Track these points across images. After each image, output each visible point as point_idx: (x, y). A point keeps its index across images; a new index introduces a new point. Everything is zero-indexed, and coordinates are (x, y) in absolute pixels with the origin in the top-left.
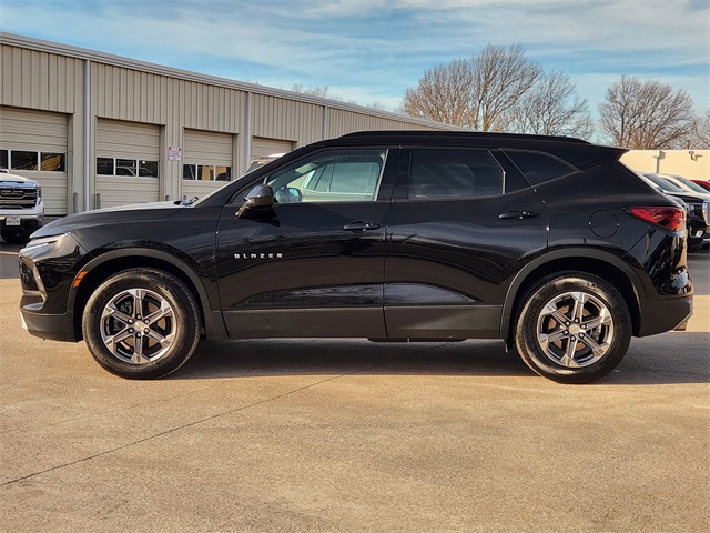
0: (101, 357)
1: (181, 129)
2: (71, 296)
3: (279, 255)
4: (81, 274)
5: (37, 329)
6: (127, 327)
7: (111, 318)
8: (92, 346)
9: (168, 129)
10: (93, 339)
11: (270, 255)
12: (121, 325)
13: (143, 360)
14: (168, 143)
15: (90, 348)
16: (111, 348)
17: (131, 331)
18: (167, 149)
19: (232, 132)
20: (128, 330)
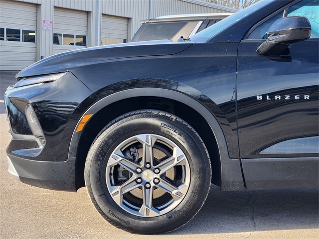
0: (105, 209)
1: (52, 8)
2: (73, 142)
3: (307, 97)
4: (86, 118)
5: (32, 177)
6: (135, 176)
7: (117, 167)
8: (96, 197)
9: (43, 8)
10: (98, 190)
11: (296, 97)
12: (127, 175)
13: (153, 213)
14: (43, 17)
15: (93, 199)
16: (118, 199)
17: (140, 181)
18: (42, 22)
19: (87, 10)
20: (136, 180)
